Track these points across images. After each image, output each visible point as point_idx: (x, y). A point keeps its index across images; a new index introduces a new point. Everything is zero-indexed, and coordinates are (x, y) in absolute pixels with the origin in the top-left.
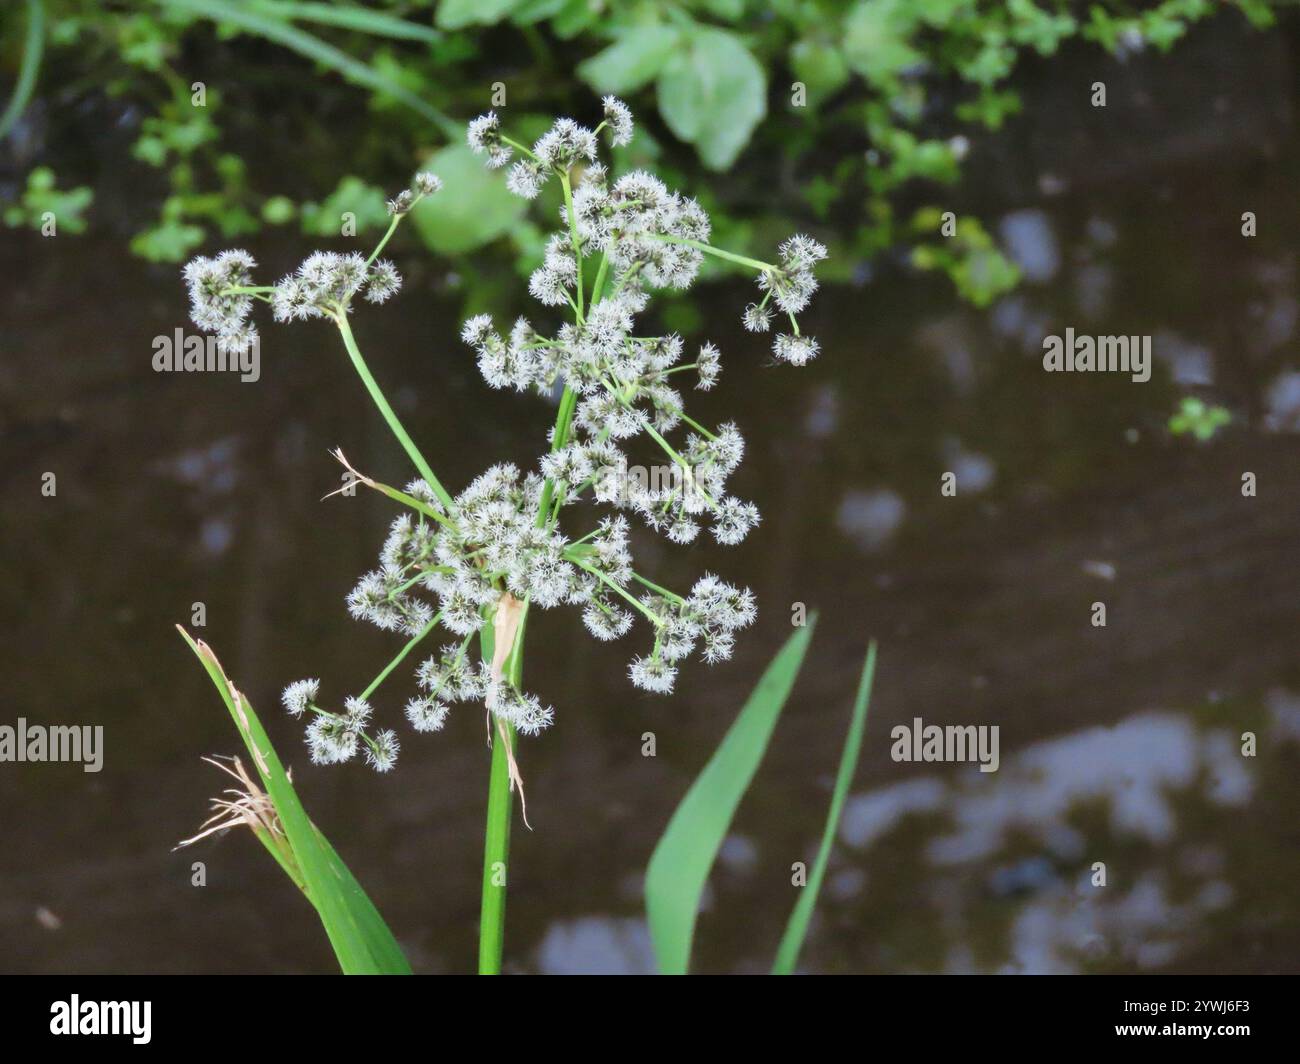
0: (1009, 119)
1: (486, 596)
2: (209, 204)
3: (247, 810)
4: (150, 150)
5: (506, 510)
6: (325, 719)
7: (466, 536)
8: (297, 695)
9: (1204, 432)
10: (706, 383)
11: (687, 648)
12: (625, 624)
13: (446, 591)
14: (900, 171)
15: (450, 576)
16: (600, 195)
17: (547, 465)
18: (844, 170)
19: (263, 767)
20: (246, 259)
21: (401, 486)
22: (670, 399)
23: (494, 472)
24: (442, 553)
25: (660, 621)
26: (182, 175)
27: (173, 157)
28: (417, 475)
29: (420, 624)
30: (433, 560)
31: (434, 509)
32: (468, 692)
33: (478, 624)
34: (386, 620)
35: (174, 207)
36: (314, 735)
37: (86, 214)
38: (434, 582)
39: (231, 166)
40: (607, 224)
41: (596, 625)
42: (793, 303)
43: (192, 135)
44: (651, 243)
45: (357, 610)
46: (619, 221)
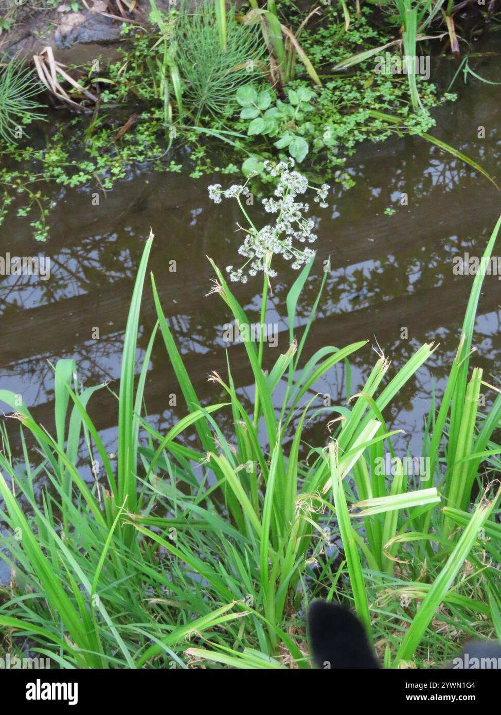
0: (354, 154)
1: (265, 251)
2: (204, 168)
3: (218, 289)
4: (193, 157)
5: (268, 234)
6: (234, 273)
7: (261, 239)
8: (229, 269)
9: (391, 214)
10: (306, 211)
11: (303, 262)
12: (291, 257)
13: (257, 250)
14: (333, 164)
15: (257, 246)
16: (288, 176)
17: (277, 226)
18: (323, 163)
19: (222, 282)
20: (220, 186)
21: (248, 229)
22: (299, 214)
23: (266, 227)
24: (256, 242)
25: (297, 256)
26: (199, 162)
27: (197, 158)
28: (251, 227)
29: (252, 256)
30: (254, 243)
31: (254, 234)
32: (261, 268)
33: (263, 256)
34: (245, 255)
35: (198, 168)
36: (232, 276)
37: (181, 169)
38: (254, 247)
39: (208, 160)
40: (290, 181)
41: (286, 257)
42: (324, 197)
43: (201, 155)
44: (297, 185)
45: (240, 253)
46: (291, 181)
